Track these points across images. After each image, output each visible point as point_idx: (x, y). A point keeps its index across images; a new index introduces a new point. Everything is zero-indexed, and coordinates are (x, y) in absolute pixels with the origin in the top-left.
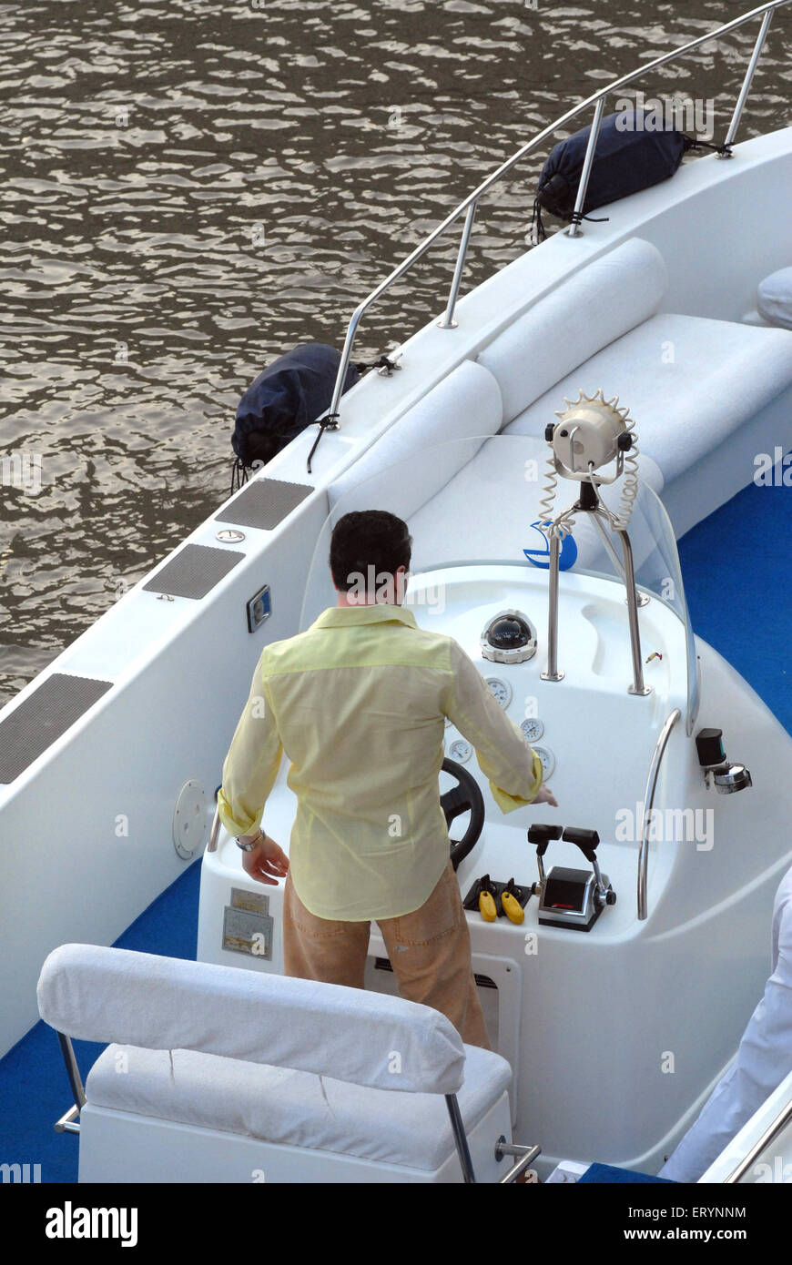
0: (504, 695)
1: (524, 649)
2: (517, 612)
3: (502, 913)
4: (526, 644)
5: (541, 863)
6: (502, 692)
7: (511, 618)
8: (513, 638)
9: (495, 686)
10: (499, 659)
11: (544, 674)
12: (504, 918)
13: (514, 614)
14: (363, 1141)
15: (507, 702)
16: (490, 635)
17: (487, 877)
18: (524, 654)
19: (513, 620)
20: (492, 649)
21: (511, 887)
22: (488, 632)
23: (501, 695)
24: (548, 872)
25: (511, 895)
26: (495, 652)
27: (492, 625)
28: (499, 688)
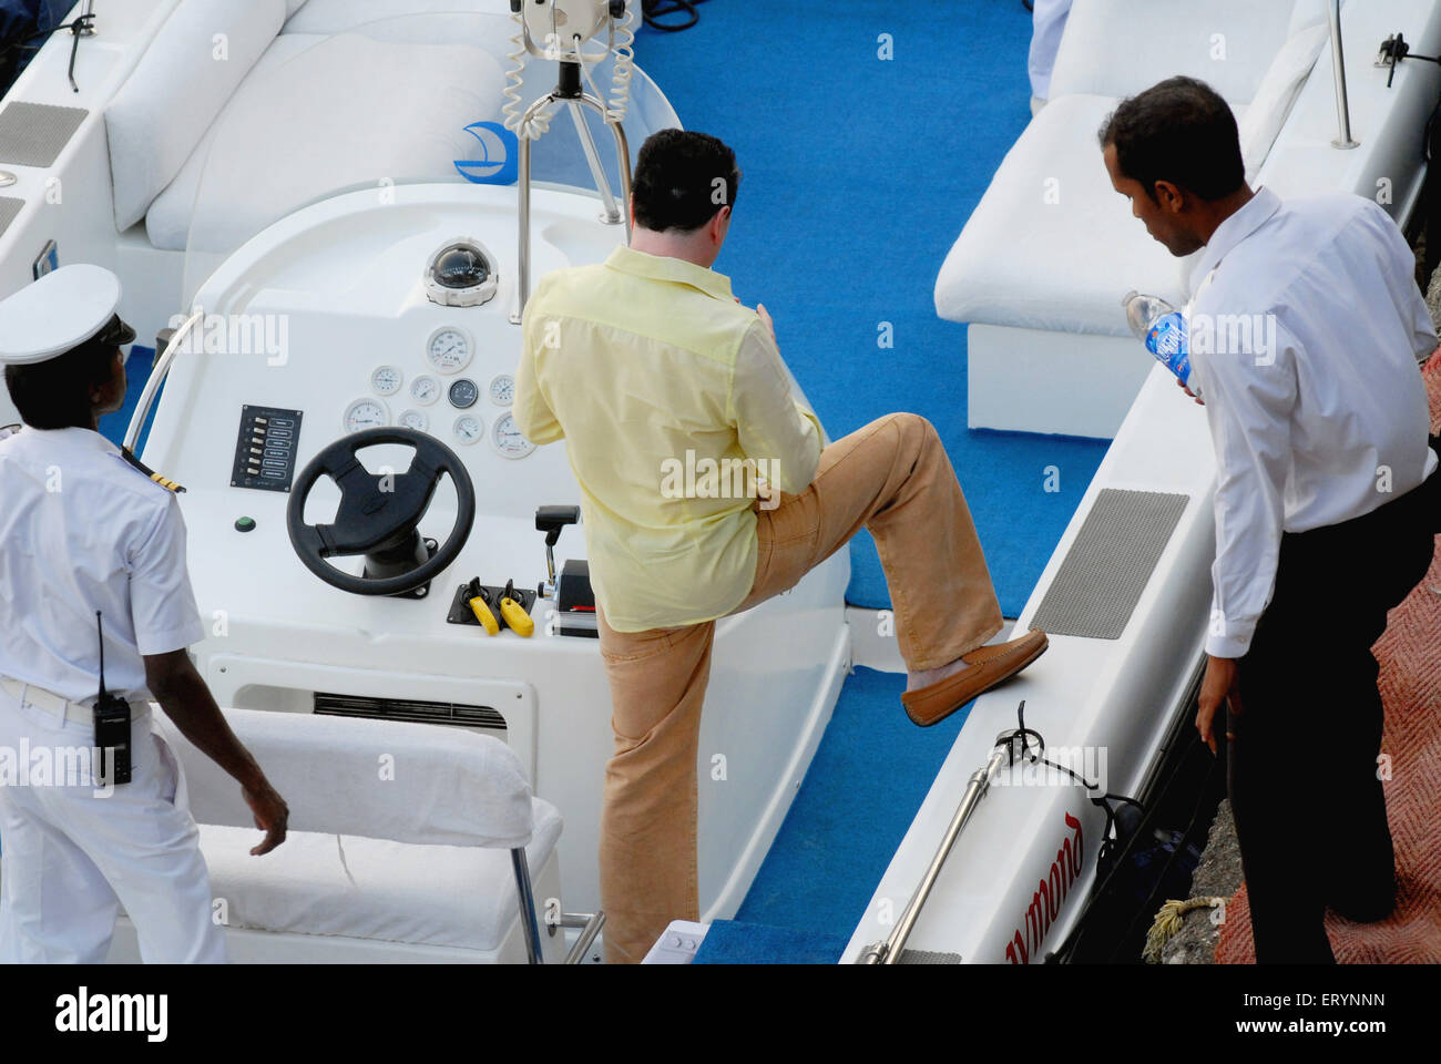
0: (463, 347)
1: (483, 286)
2: (470, 240)
3: (503, 624)
4: (485, 279)
5: (550, 555)
6: (460, 344)
7: (462, 249)
8: (466, 273)
9: (451, 337)
10: (454, 301)
11: (514, 317)
12: (506, 631)
13: (466, 242)
14: (397, 920)
15: (469, 356)
16: (436, 272)
17: (477, 580)
18: (484, 293)
19: (465, 250)
20: (442, 290)
21: (509, 591)
22: (432, 268)
23: (459, 348)
24: (560, 568)
25: (512, 601)
26: (447, 293)
27: (436, 261)
28: (456, 339)
